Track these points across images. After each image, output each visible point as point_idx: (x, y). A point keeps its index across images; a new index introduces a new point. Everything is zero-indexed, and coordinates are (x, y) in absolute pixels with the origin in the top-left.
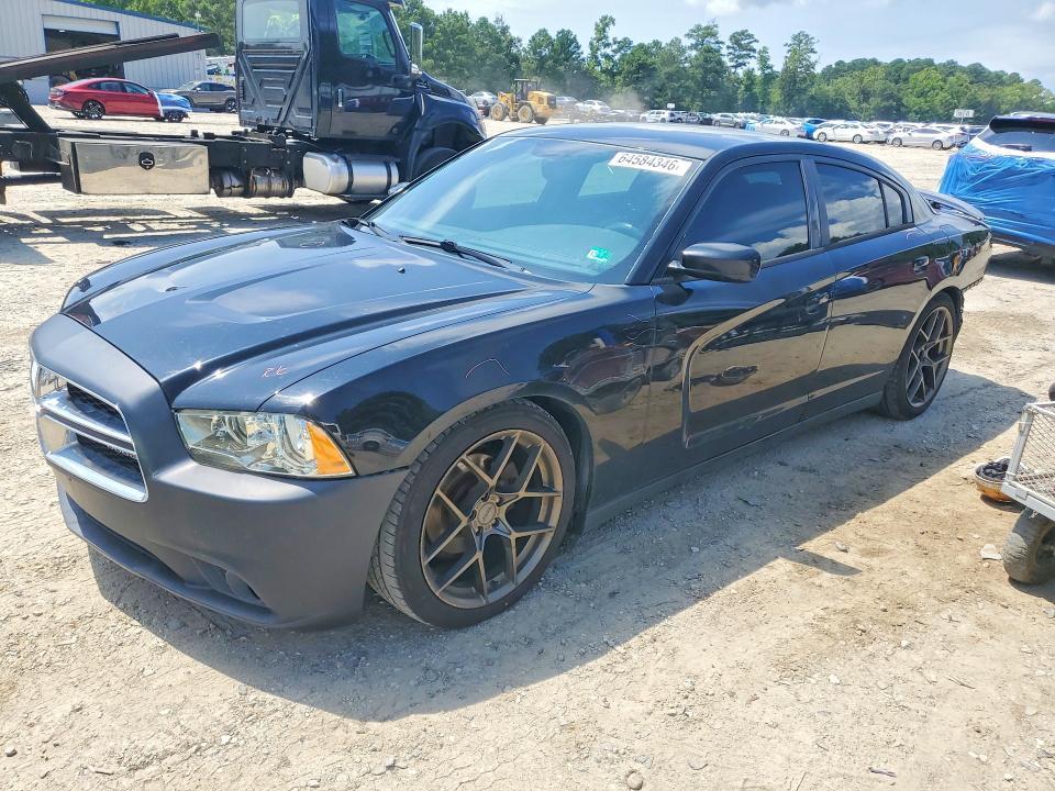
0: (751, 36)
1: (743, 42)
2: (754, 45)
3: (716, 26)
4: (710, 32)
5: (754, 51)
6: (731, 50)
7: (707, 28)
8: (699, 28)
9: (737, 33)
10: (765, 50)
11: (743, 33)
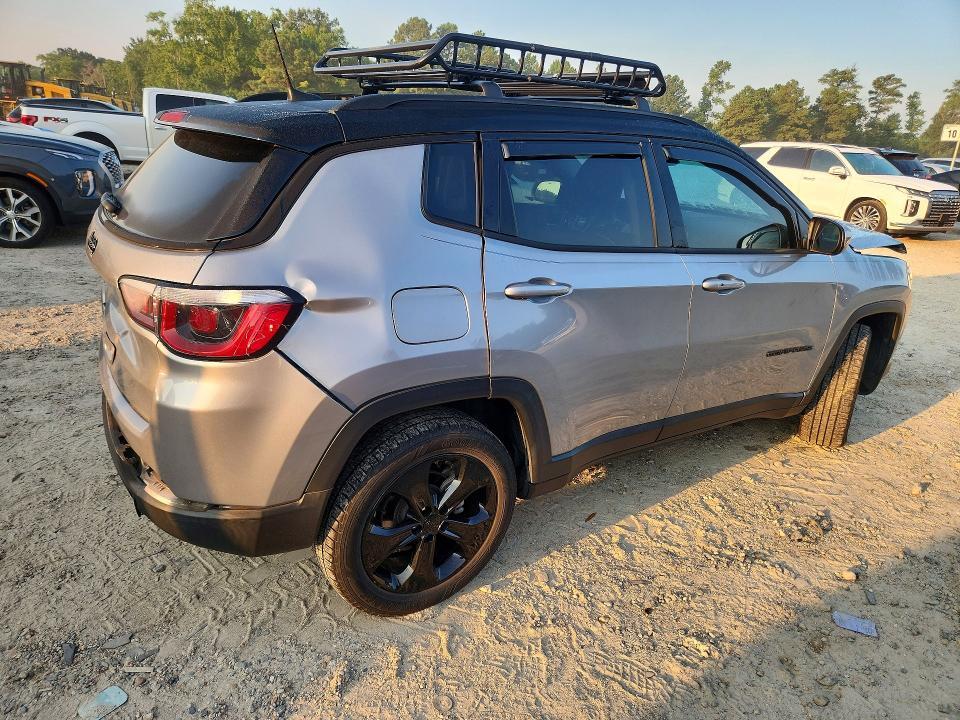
0: (899, 81)
1: (888, 87)
2: (901, 90)
3: (854, 70)
4: (846, 77)
5: (900, 95)
6: (873, 96)
7: (844, 72)
8: (835, 73)
9: (882, 78)
10: (915, 96)
11: (889, 78)
